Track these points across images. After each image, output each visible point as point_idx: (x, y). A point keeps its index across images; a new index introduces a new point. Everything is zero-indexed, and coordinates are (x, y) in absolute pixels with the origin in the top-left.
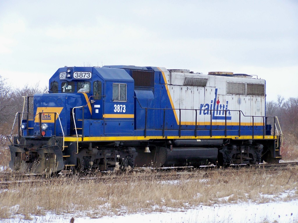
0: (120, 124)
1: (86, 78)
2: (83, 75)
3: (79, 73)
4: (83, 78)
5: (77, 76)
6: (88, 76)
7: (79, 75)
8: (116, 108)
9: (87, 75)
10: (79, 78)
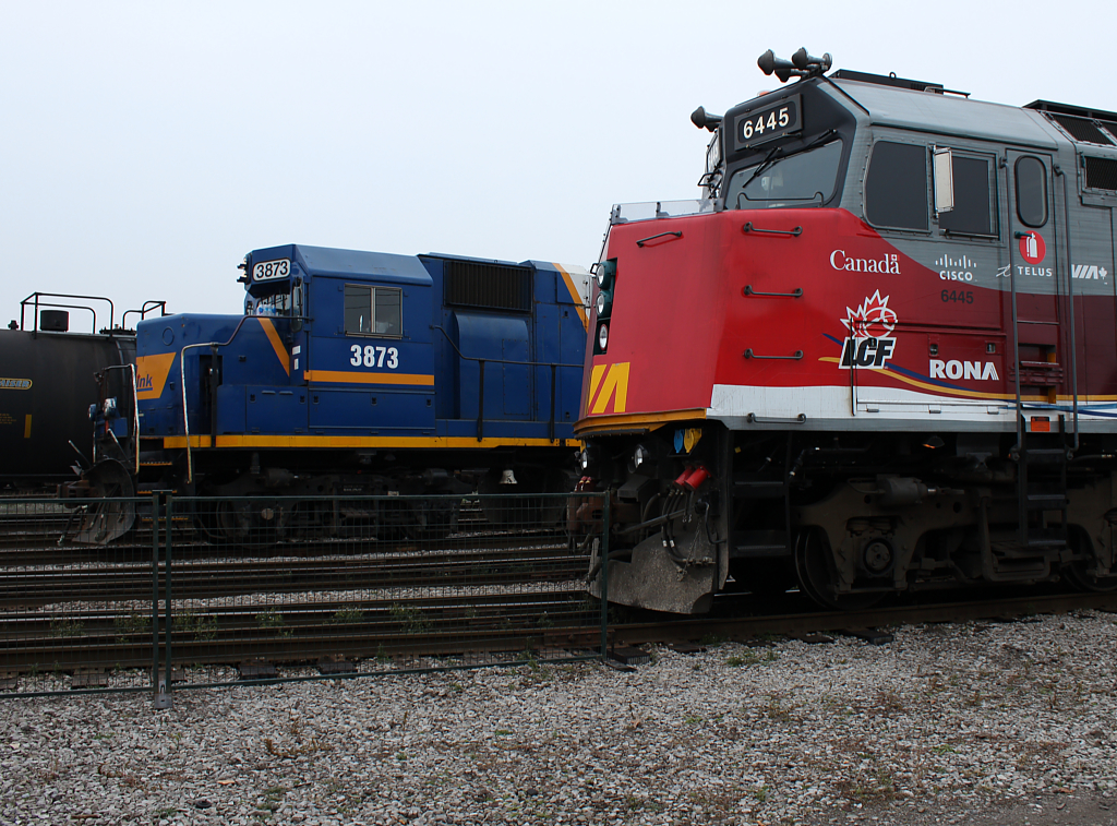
0: (374, 400)
1: (279, 275)
2: (274, 267)
3: (265, 264)
4: (273, 277)
5: (260, 274)
6: (284, 271)
7: (265, 270)
8: (358, 355)
9: (281, 268)
10: (264, 278)
